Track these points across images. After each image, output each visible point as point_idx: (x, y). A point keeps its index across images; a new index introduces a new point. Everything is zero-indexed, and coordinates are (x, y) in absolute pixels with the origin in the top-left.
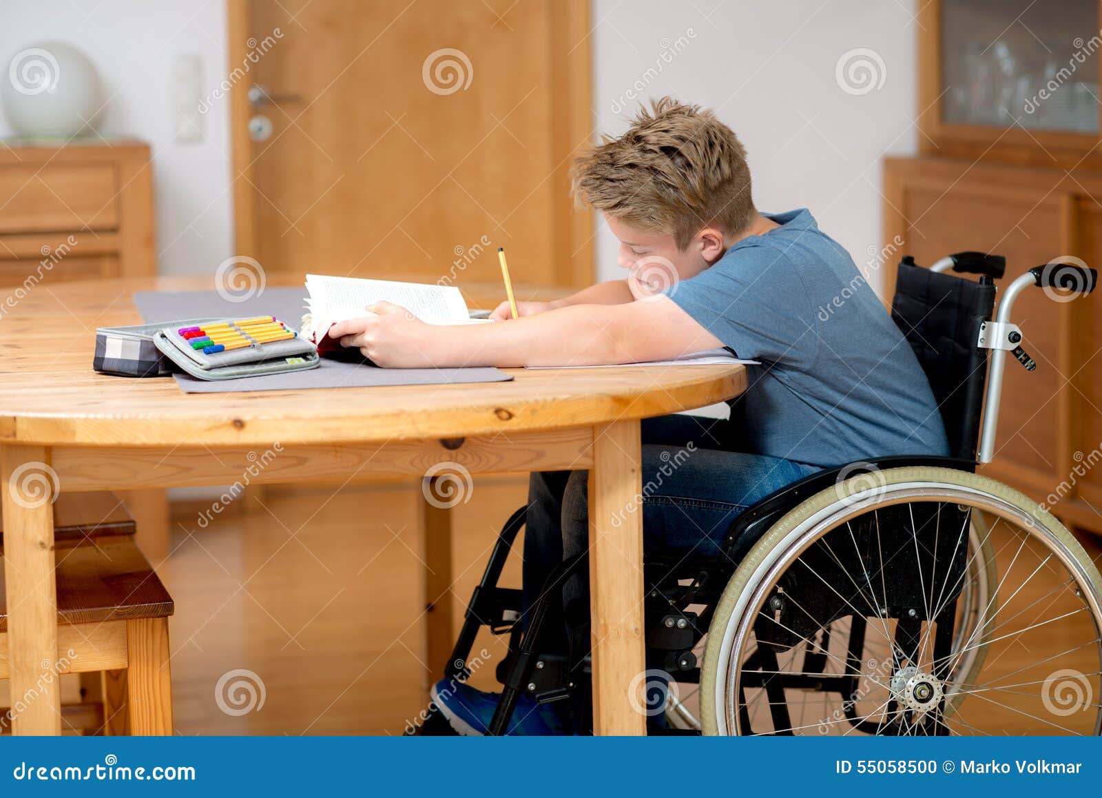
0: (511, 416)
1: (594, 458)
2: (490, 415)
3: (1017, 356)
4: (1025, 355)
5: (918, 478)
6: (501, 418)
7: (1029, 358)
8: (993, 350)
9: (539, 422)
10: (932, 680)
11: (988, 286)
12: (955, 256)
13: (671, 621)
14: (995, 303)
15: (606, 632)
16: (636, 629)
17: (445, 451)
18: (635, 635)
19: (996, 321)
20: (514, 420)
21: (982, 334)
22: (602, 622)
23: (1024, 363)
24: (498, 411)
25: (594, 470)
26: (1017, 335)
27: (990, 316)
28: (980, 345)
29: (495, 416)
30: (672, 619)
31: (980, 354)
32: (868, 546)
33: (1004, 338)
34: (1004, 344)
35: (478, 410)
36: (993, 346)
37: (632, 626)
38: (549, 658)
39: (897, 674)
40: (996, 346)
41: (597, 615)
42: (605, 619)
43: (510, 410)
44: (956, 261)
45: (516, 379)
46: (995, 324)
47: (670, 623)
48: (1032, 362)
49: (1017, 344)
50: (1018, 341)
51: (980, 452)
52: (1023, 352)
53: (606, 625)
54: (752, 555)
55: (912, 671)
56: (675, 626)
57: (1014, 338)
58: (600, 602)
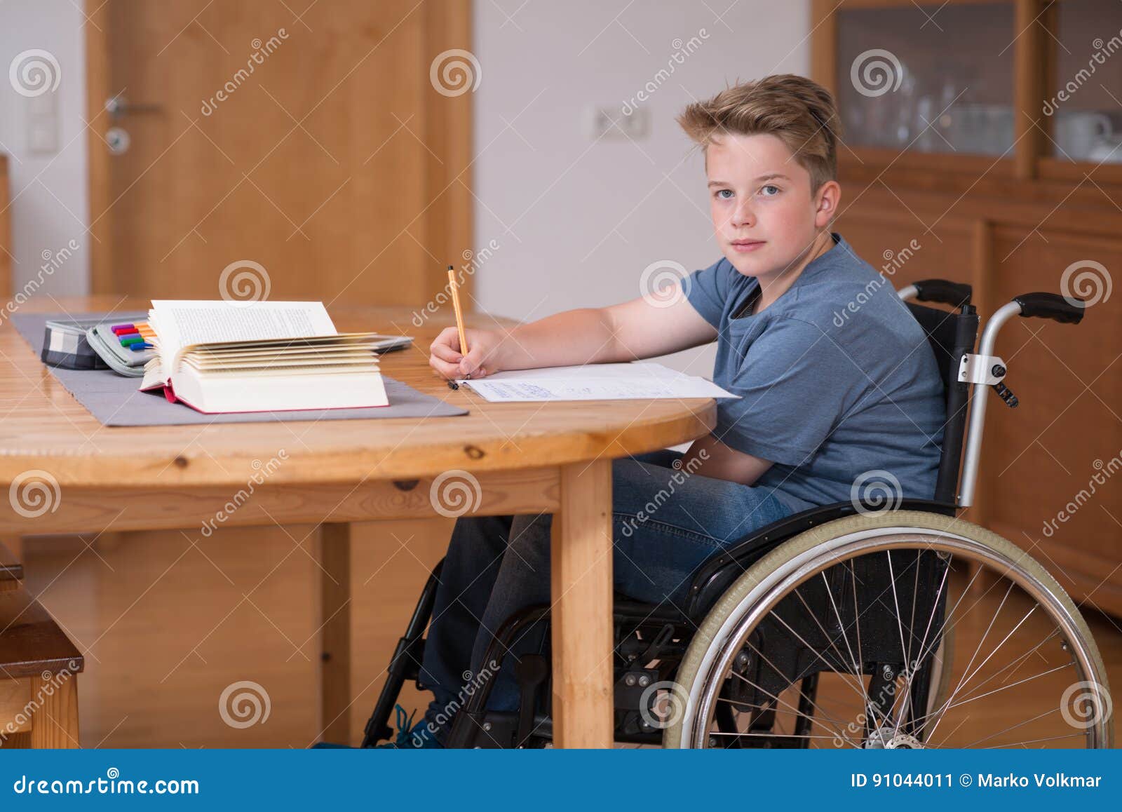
0: (482, 454)
1: (560, 501)
2: (460, 453)
3: (999, 391)
4: (1007, 391)
5: (898, 523)
6: (471, 457)
7: (1011, 395)
8: (975, 384)
9: (512, 462)
10: (913, 742)
11: (970, 316)
12: (918, 284)
13: (632, 678)
14: (977, 334)
15: (572, 691)
16: (605, 689)
17: (398, 492)
18: (604, 695)
19: (979, 353)
20: (486, 460)
21: (963, 367)
22: (567, 681)
23: (1006, 399)
24: (468, 449)
25: (559, 513)
26: (1000, 367)
27: (972, 348)
28: (961, 379)
29: (464, 455)
30: (633, 677)
31: (961, 389)
32: (844, 597)
33: (988, 372)
34: (987, 379)
35: (447, 447)
36: (975, 381)
37: (600, 687)
38: (496, 718)
39: (872, 735)
40: (979, 381)
41: (561, 671)
42: (570, 678)
43: (482, 448)
44: (921, 289)
45: (471, 413)
46: (978, 357)
47: (631, 681)
48: (1014, 398)
49: (1001, 379)
50: (1002, 375)
51: (960, 495)
52: (1004, 387)
53: (571, 685)
54: (720, 607)
55: (887, 732)
56: (637, 684)
57: (997, 371)
58: (566, 660)
